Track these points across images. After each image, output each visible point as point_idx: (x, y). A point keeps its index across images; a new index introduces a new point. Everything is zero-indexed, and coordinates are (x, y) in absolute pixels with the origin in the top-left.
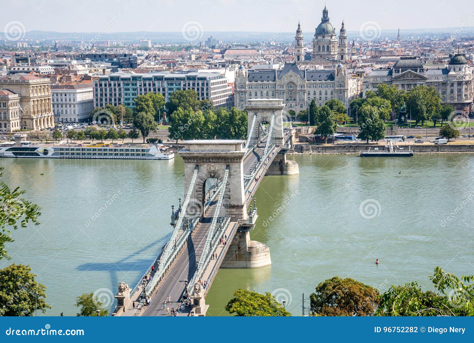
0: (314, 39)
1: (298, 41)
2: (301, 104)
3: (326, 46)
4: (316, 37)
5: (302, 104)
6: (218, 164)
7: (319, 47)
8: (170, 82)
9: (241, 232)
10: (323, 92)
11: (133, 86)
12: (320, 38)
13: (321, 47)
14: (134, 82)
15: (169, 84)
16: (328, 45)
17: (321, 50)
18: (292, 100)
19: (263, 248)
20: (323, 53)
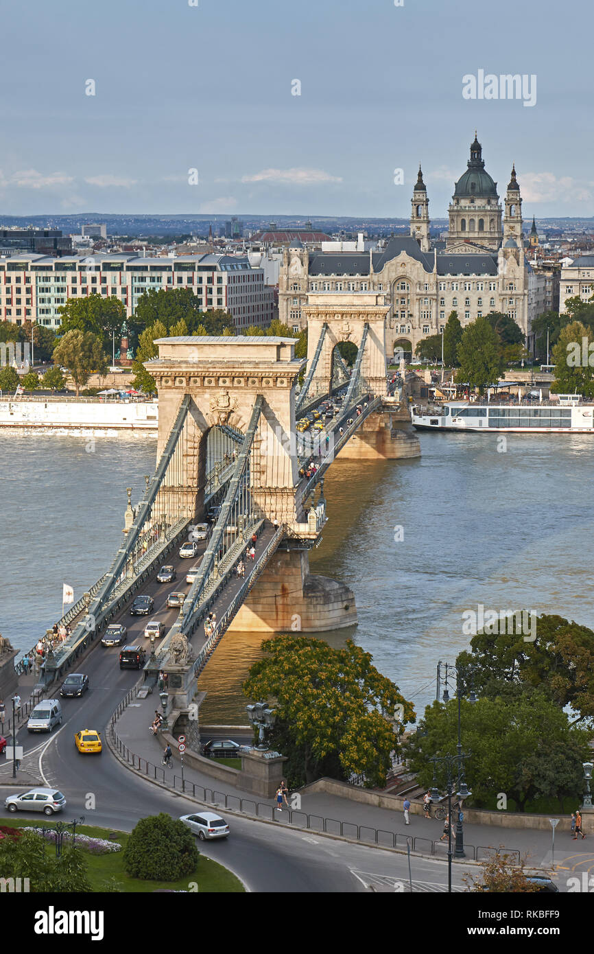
0: (452, 204)
1: (417, 208)
2: (424, 326)
3: (477, 220)
4: (455, 201)
5: (427, 326)
6: (236, 391)
7: (463, 221)
8: (138, 274)
9: (288, 551)
10: (473, 301)
11: (57, 283)
12: (464, 203)
13: (467, 222)
14: (60, 274)
15: (137, 279)
16: (482, 217)
17: (467, 230)
18: (406, 316)
19: (340, 591)
20: (471, 235)
